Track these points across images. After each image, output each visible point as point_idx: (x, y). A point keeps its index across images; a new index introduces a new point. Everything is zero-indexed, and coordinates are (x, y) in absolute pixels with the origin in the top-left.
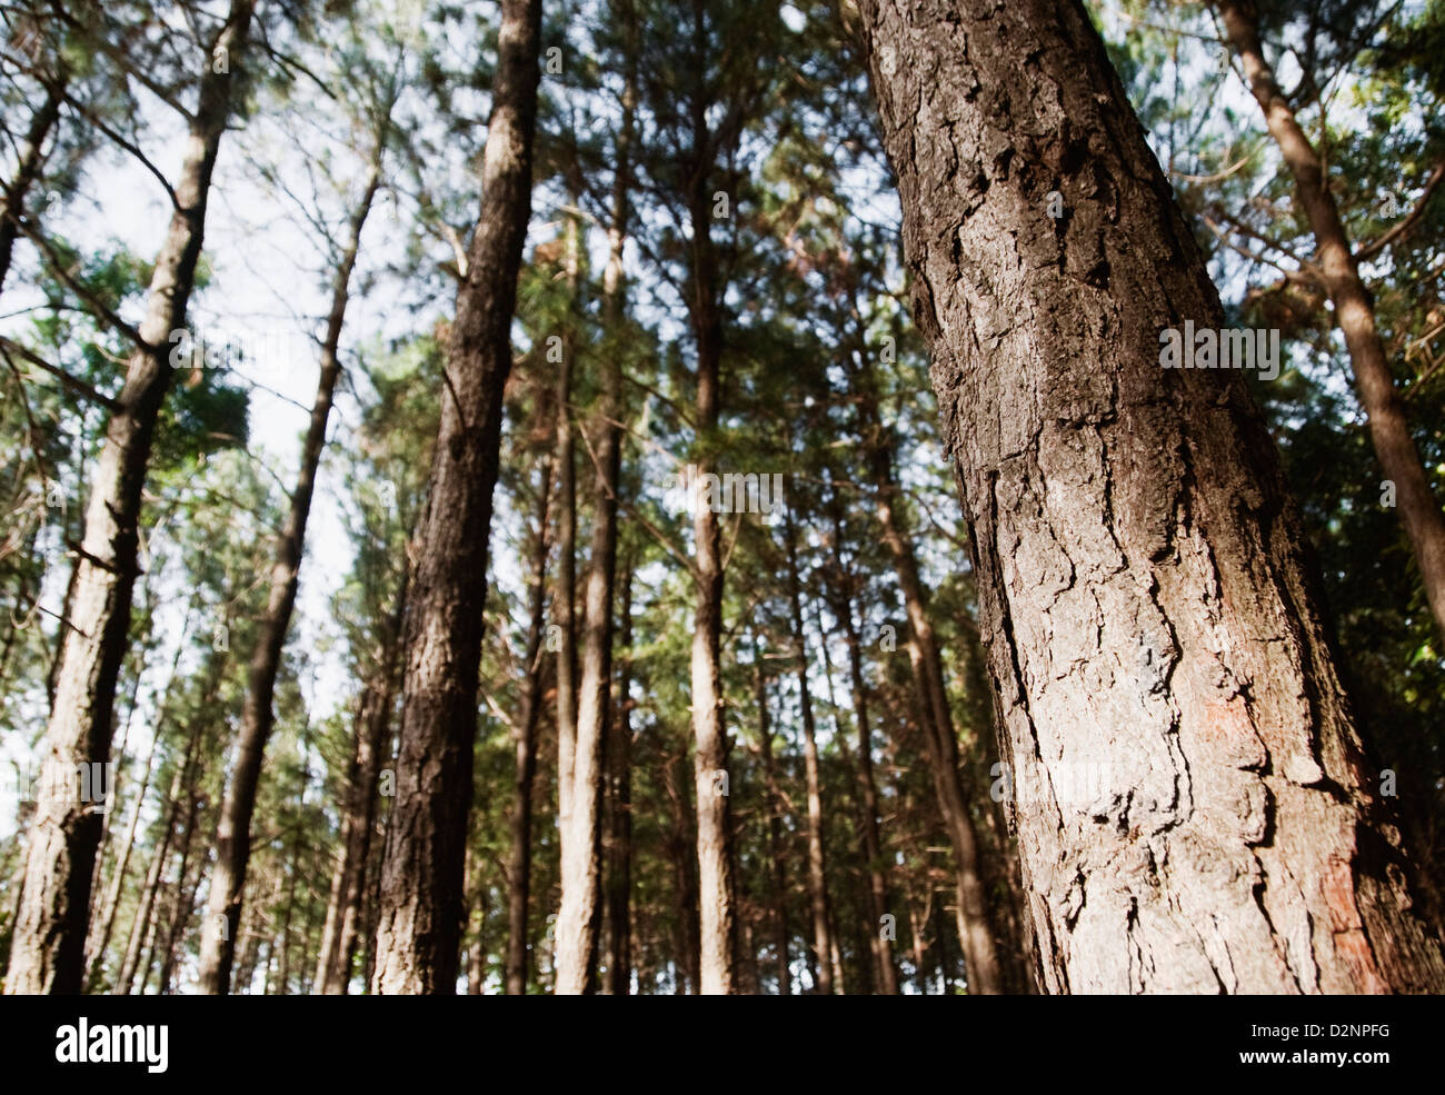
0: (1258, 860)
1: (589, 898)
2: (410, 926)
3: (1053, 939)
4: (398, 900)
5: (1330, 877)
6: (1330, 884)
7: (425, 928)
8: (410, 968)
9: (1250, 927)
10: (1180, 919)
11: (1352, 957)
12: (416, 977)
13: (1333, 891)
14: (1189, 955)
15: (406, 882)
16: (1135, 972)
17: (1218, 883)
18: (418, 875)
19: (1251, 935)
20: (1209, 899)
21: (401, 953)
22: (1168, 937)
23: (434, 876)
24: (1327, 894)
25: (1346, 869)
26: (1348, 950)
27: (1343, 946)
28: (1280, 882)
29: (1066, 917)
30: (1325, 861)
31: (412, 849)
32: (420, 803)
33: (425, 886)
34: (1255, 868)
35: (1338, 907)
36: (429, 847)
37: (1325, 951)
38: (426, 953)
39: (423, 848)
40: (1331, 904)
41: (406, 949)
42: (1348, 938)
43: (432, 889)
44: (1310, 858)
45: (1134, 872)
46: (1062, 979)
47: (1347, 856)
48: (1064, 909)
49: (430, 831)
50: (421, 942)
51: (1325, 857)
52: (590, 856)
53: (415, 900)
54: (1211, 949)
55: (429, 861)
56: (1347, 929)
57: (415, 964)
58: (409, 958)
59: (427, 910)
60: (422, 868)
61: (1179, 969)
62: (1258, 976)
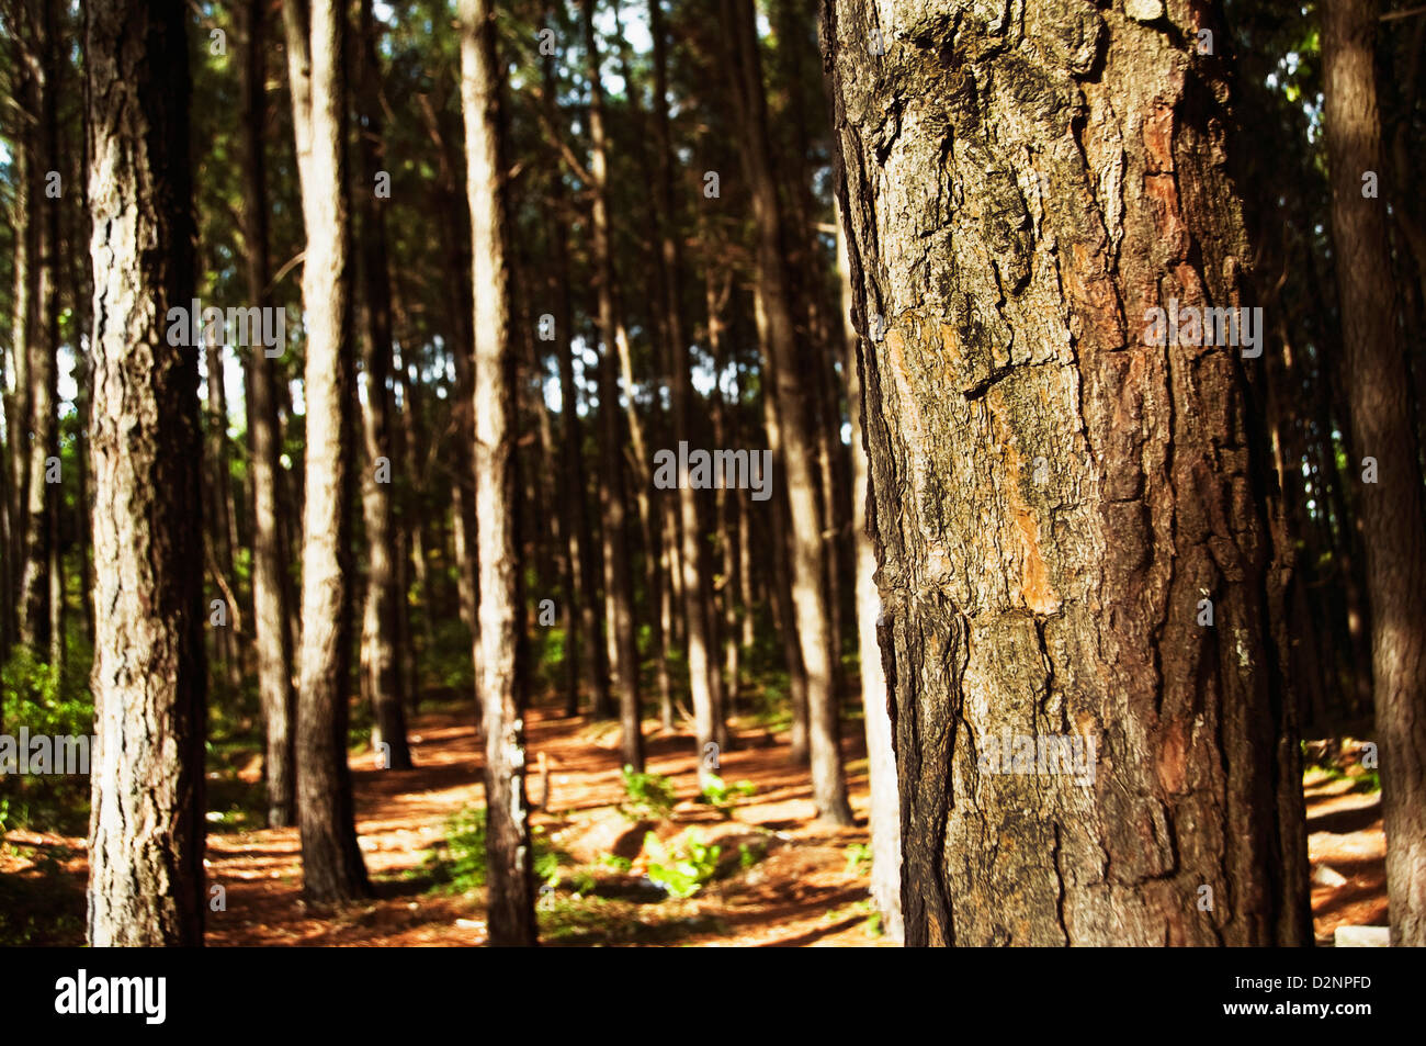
0: (1082, 94)
1: (339, 249)
2: (132, 240)
3: (863, 173)
4: (114, 209)
5: (1151, 120)
6: (1150, 126)
7: (150, 241)
8: (138, 288)
9: (1064, 160)
10: (995, 150)
11: (1159, 199)
12: (146, 297)
13: (1151, 134)
14: (1000, 185)
15: (119, 189)
16: (944, 201)
17: (1038, 114)
18: (133, 180)
19: (1064, 168)
20: (1027, 130)
21: (125, 271)
22: (981, 166)
23: (154, 183)
24: (1146, 136)
25: (1168, 113)
26: (1156, 192)
27: (1152, 187)
28: (1101, 118)
29: (878, 146)
30: (1150, 104)
31: (122, 151)
32: (124, 94)
33: (144, 194)
34: (1075, 101)
35: (1154, 150)
36: (144, 148)
37: (1134, 190)
38: (155, 272)
39: (136, 149)
40: (1147, 145)
41: (130, 267)
42: (1158, 181)
43: (154, 198)
44: (1135, 98)
45: (953, 99)
46: (869, 214)
47: (1172, 100)
48: (876, 138)
49: (143, 129)
50: (147, 259)
51: (1150, 98)
52: (337, 199)
53: (133, 211)
54: (1022, 181)
55: (146, 164)
56: (1158, 172)
57: (143, 284)
58: (136, 276)
59: (150, 222)
60: (138, 173)
61: (987, 199)
62: (1065, 208)
